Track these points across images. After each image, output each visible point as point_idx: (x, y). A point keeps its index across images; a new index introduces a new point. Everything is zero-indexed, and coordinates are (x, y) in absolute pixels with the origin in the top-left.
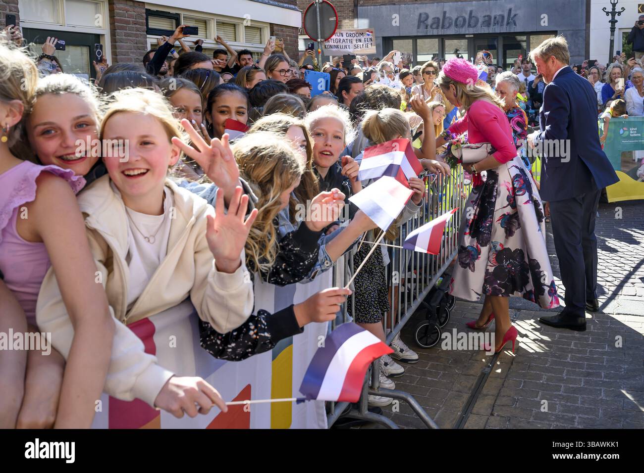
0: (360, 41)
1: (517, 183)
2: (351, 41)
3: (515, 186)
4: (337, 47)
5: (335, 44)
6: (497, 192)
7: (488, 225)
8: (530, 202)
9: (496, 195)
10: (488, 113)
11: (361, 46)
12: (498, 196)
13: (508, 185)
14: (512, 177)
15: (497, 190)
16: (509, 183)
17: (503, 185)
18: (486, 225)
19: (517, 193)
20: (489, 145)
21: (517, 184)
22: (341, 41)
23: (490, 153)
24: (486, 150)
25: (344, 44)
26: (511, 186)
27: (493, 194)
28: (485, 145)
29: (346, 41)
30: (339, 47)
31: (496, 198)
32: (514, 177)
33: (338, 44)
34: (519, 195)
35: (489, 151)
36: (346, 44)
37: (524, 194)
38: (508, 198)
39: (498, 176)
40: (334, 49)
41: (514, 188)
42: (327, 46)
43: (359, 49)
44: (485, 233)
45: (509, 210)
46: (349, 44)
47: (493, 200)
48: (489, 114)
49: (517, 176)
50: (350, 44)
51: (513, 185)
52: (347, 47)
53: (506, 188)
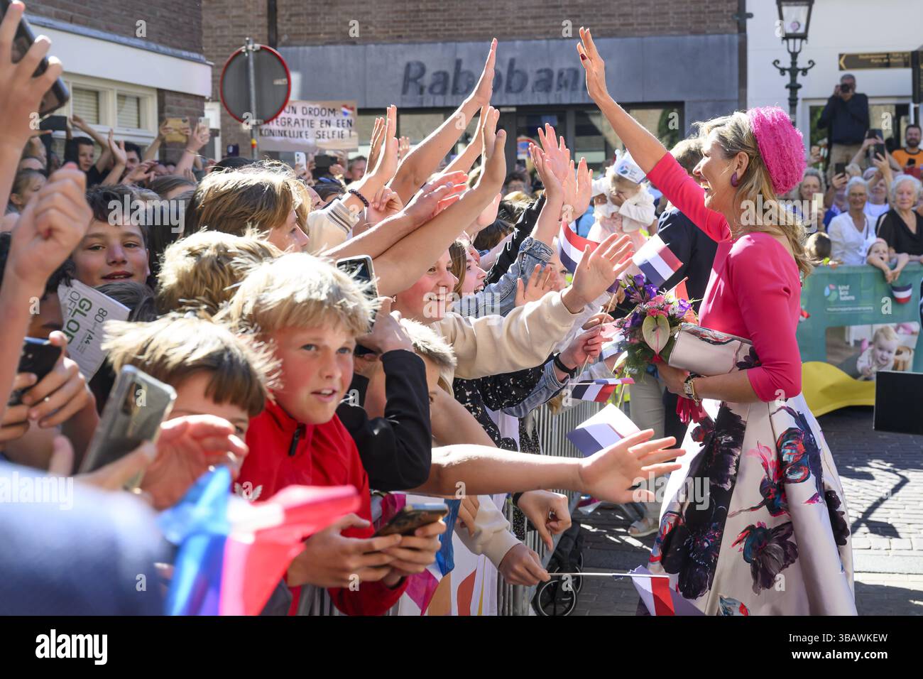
0: (329, 123)
1: (789, 451)
2: (311, 124)
3: (785, 458)
4: (283, 133)
5: (281, 128)
6: (737, 469)
7: (706, 545)
8: (820, 499)
9: (736, 475)
10: (775, 273)
11: (331, 135)
12: (738, 478)
13: (765, 453)
14: (778, 436)
15: (738, 462)
16: (770, 450)
17: (753, 451)
18: (702, 544)
19: (791, 477)
20: (747, 347)
21: (790, 454)
22: (293, 123)
23: (741, 366)
24: (734, 355)
25: (297, 128)
26: (772, 458)
27: (728, 471)
28: (737, 343)
29: (301, 122)
30: (287, 134)
31: (734, 482)
32: (782, 436)
33: (287, 128)
34: (795, 481)
35: (741, 359)
36: (301, 129)
37: (807, 478)
38: (764, 487)
39: (743, 428)
40: (278, 138)
41: (780, 465)
42: (263, 132)
43: (326, 140)
44: (698, 565)
45: (763, 517)
46: (306, 128)
47: (728, 486)
48: (777, 275)
49: (790, 433)
50: (309, 130)
51: (779, 455)
52: (303, 135)
53: (760, 461)
